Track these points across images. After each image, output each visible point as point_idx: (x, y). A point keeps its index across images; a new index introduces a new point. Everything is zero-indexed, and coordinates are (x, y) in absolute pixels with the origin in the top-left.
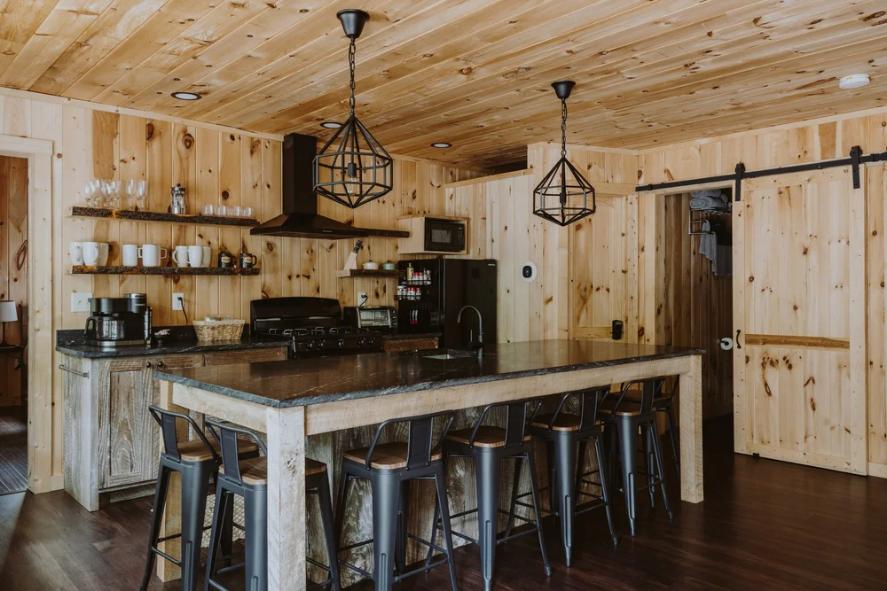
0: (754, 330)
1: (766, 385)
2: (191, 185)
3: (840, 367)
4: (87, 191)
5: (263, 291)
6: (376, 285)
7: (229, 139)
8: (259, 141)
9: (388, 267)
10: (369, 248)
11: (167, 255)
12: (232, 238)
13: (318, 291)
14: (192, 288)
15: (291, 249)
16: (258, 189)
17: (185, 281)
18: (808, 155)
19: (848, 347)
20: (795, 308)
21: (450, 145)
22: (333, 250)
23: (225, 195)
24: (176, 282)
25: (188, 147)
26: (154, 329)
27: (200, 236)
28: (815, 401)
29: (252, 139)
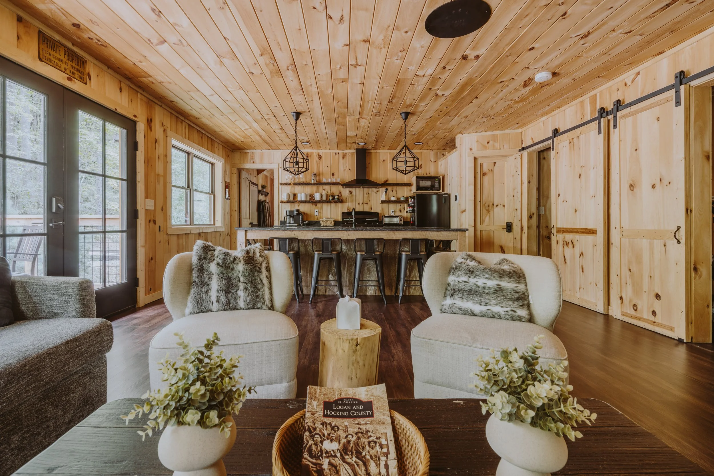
0: (560, 225)
1: (564, 257)
2: (321, 172)
3: (593, 246)
4: (286, 177)
5: (348, 209)
6: (400, 207)
7: (334, 155)
8: (346, 154)
9: (402, 199)
10: (396, 191)
11: (312, 196)
12: (335, 190)
13: (371, 209)
14: (321, 208)
15: (359, 193)
16: (346, 171)
17: (319, 205)
18: (585, 117)
19: (596, 234)
20: (576, 211)
21: (422, 143)
22: (378, 193)
23: (333, 175)
24: (316, 206)
25: (320, 159)
26: (304, 221)
27: (324, 190)
28: (584, 267)
29: (343, 153)
